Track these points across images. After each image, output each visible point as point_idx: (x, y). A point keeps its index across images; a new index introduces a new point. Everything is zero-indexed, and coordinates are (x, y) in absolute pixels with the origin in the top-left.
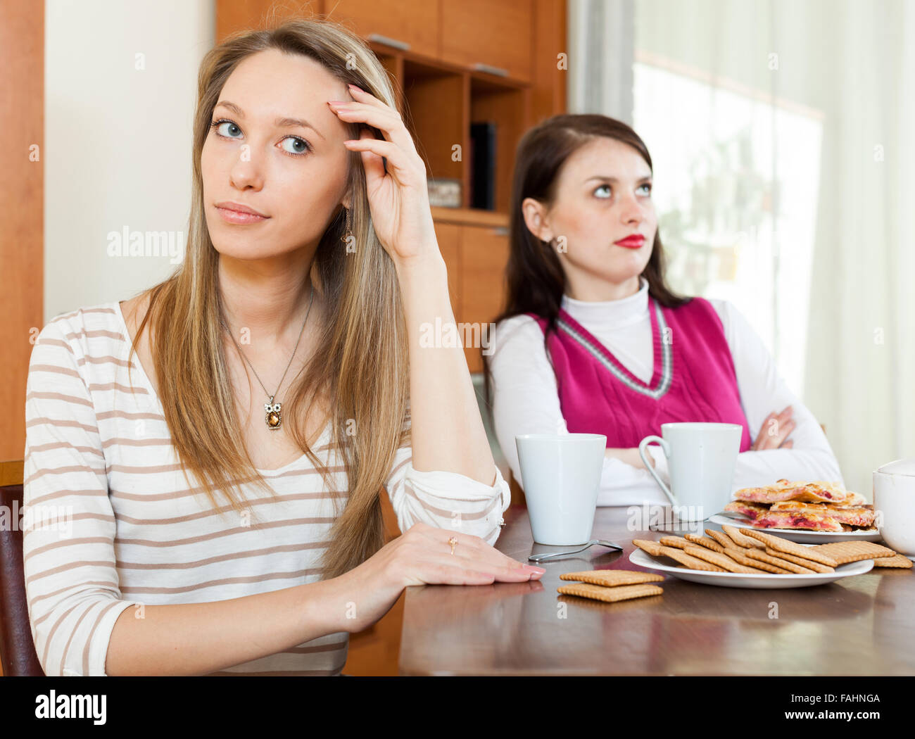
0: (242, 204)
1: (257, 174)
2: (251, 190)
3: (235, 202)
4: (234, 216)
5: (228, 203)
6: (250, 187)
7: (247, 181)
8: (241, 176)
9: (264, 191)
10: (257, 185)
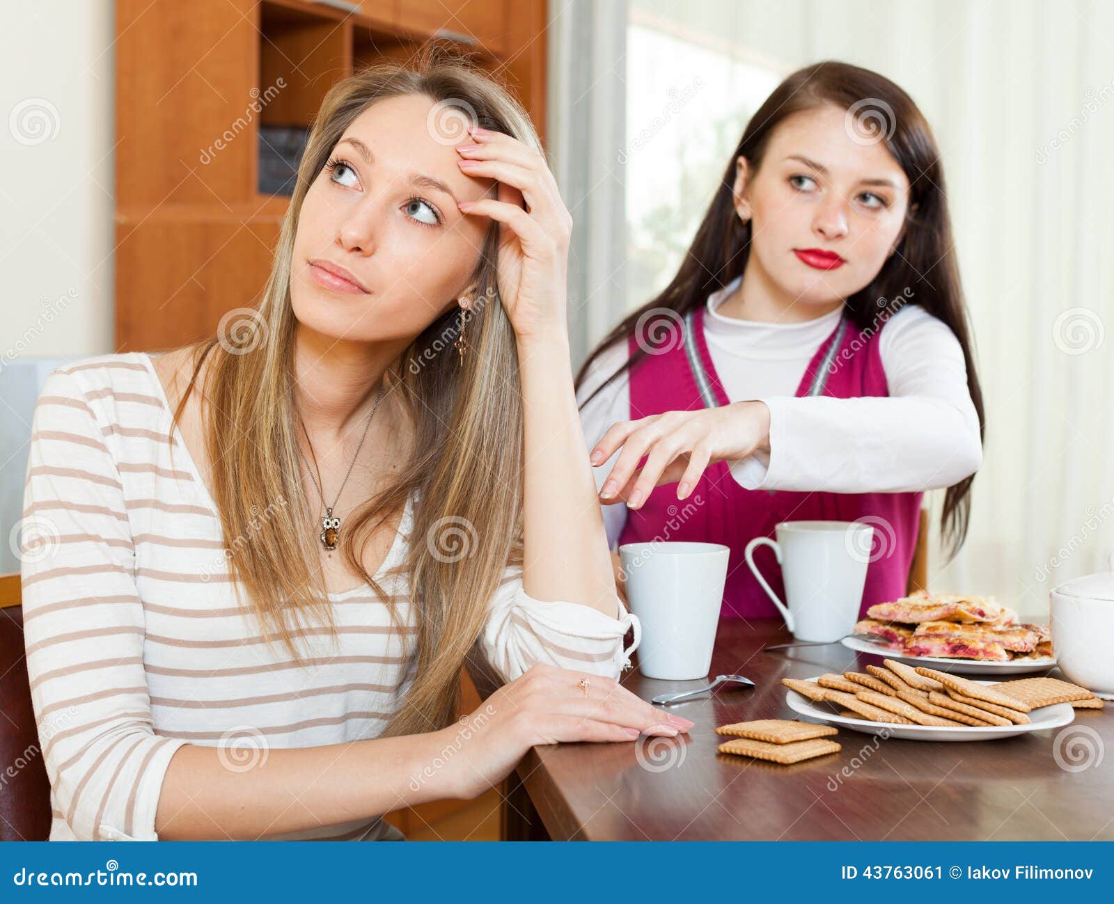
0: (343, 266)
1: (372, 237)
2: (359, 253)
3: (334, 262)
4: (327, 277)
5: (326, 262)
6: (358, 249)
7: (358, 241)
8: (353, 234)
9: (374, 258)
10: (367, 248)
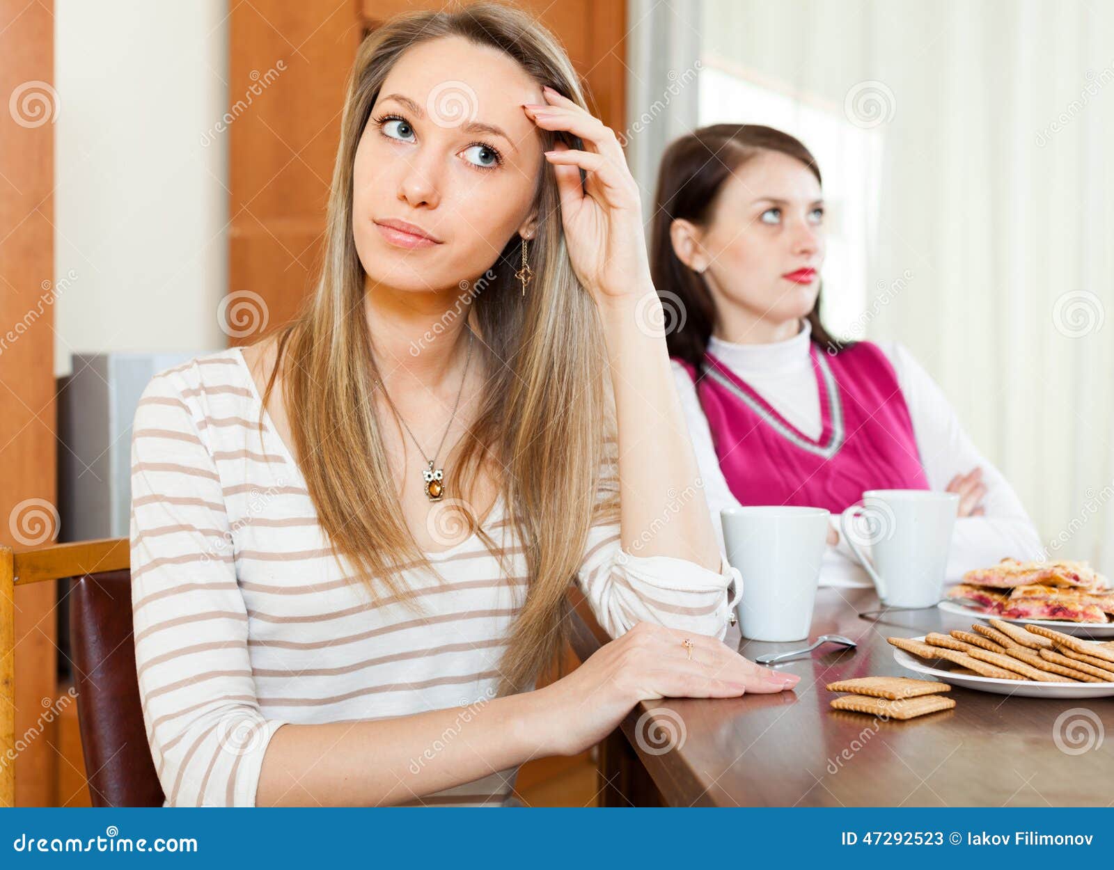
0: (411, 223)
1: (436, 187)
2: (424, 208)
3: (403, 220)
4: (400, 236)
5: (394, 220)
6: (424, 204)
7: (424, 197)
8: (416, 189)
9: (440, 209)
10: (433, 201)
